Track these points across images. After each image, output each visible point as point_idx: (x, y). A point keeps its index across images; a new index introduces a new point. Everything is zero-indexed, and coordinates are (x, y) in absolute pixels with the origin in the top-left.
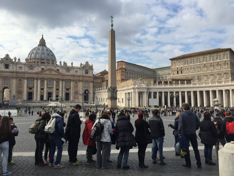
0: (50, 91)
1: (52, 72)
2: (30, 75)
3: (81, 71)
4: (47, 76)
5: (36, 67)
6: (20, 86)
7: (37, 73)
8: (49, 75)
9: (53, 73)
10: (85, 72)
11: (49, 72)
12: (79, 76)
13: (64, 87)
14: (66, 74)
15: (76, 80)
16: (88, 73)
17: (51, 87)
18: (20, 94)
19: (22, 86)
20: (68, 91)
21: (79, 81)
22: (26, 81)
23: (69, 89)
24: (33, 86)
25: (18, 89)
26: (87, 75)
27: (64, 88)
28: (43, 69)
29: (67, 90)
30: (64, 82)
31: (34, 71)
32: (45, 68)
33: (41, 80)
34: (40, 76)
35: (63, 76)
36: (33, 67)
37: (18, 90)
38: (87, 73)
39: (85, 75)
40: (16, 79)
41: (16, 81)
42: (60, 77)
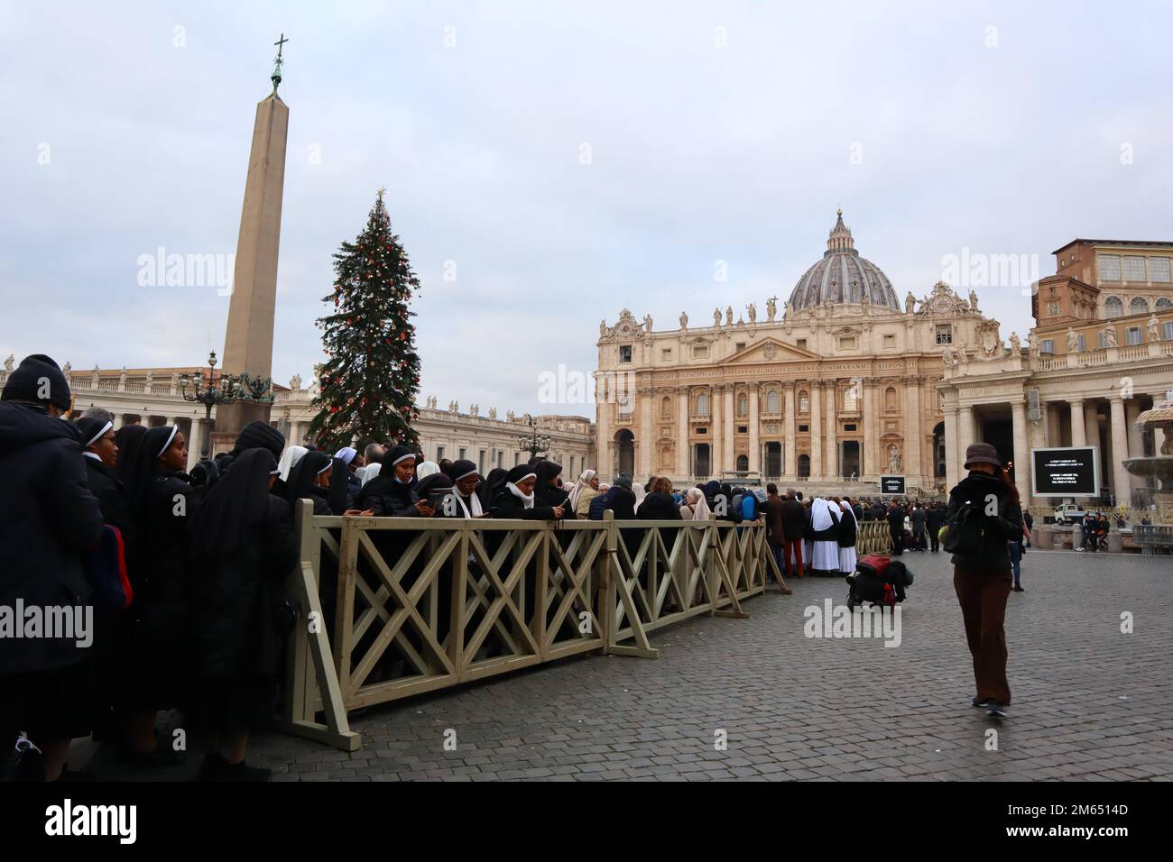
0: (773, 436)
1: (775, 354)
2: (696, 375)
3: (911, 332)
4: (756, 371)
5: (717, 340)
6: (666, 421)
7: (719, 367)
8: (763, 370)
9: (782, 356)
10: (933, 337)
11: (765, 355)
12: (903, 359)
13: (831, 415)
14: (837, 354)
15: (890, 379)
16: (950, 340)
17: (775, 418)
18: (667, 455)
19: (671, 421)
20: (851, 433)
21: (905, 382)
22: (683, 400)
23: (857, 424)
24: (708, 420)
25: (661, 433)
26: (944, 348)
27: (830, 423)
28: (741, 346)
29: (848, 428)
30: (830, 393)
31: (710, 361)
32: (749, 342)
33: (738, 393)
34: (730, 377)
35: (825, 369)
36: (706, 344)
37: (660, 438)
38: (944, 338)
39: (935, 350)
40: (652, 396)
41: (652, 403)
42: (810, 373)
